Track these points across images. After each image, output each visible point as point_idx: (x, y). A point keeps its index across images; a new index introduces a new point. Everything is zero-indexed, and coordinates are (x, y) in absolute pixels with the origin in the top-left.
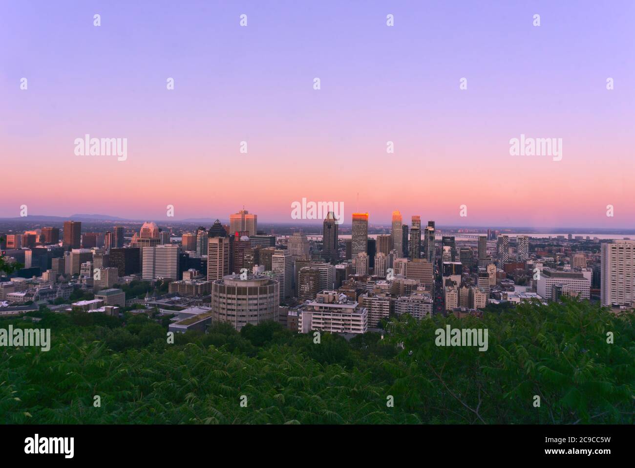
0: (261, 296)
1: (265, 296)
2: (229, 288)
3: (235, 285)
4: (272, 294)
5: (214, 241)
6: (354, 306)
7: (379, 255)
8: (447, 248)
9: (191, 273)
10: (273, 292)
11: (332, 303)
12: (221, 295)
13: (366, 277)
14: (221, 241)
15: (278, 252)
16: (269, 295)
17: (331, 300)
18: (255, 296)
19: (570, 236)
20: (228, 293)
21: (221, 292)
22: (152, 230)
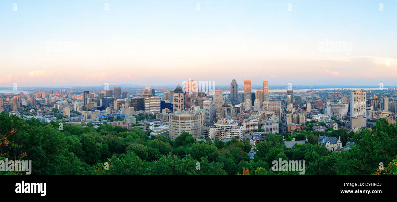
0: (191, 121)
1: (193, 121)
2: (176, 117)
3: (179, 116)
4: (197, 120)
5: (177, 95)
6: (236, 125)
7: (257, 100)
8: (289, 96)
9: (166, 110)
10: (197, 119)
11: (225, 124)
12: (173, 120)
13: (250, 111)
14: (179, 95)
15: (206, 100)
16: (196, 120)
17: (224, 123)
18: (189, 121)
19: (342, 89)
20: (176, 120)
21: (173, 119)
22: (149, 90)
